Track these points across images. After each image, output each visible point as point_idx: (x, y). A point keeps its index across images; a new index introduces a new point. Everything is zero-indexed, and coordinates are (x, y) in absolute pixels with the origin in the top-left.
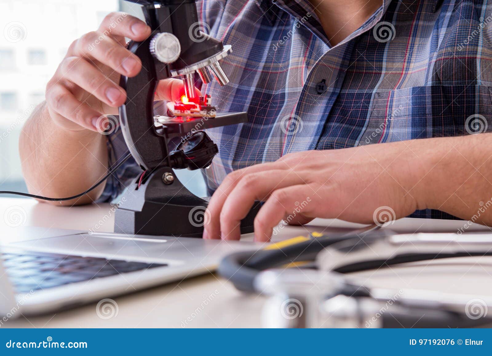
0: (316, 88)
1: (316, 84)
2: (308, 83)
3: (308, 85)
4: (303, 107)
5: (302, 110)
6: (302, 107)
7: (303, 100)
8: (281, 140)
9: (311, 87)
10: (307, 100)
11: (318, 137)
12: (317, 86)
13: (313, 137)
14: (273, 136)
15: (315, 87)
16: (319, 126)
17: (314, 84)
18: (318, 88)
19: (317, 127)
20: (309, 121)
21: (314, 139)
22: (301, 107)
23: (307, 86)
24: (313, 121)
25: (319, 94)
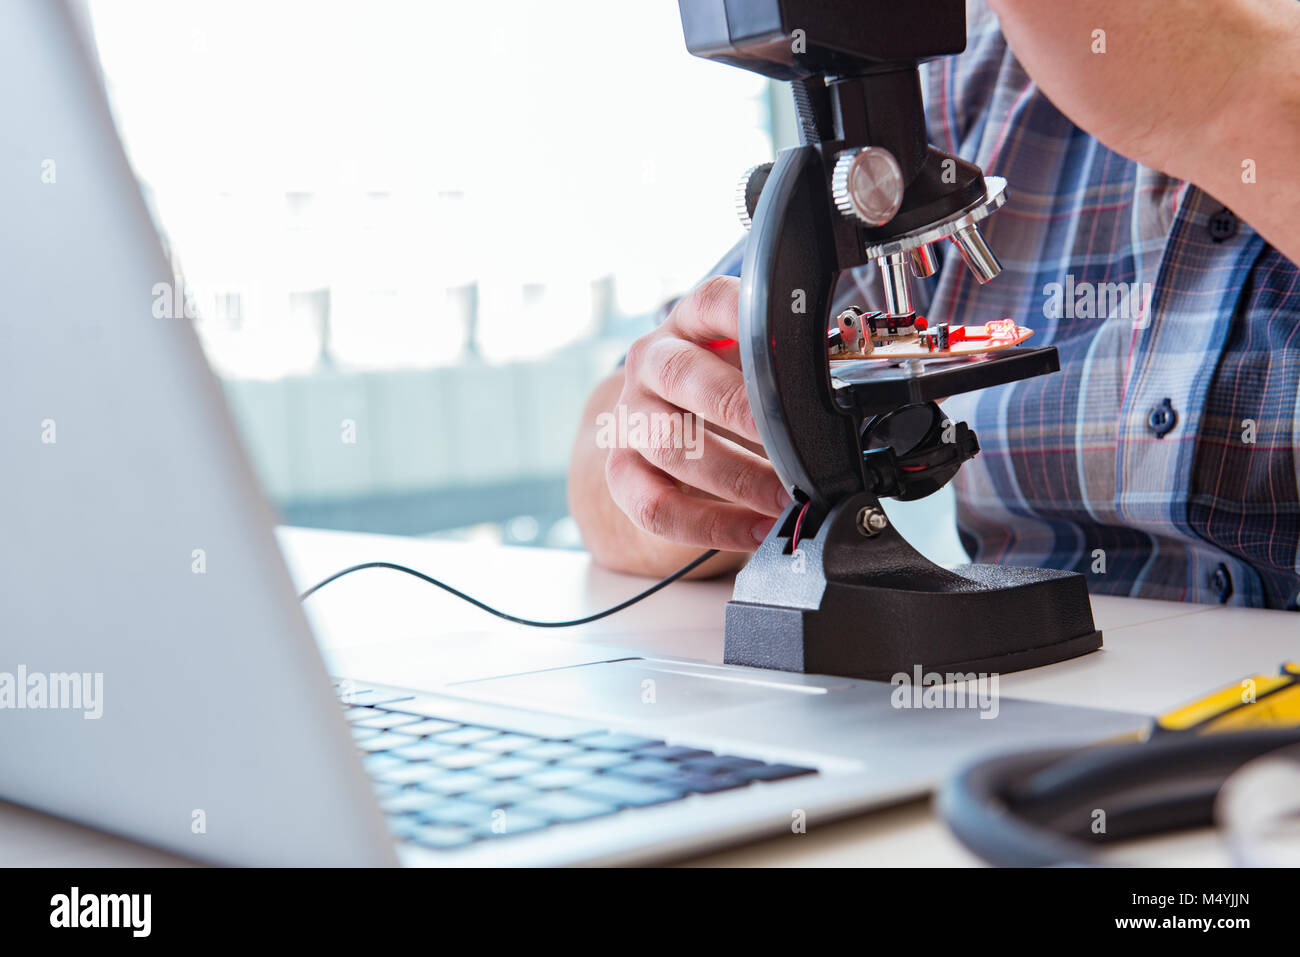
0: (1209, 228)
1: (1207, 217)
2: (1185, 214)
3: (1186, 219)
4: (1174, 276)
5: (1173, 284)
6: (1171, 277)
7: (1173, 258)
8: (1119, 365)
9: (1194, 225)
10: (1184, 258)
11: (1216, 353)
12: (1211, 221)
13: (1203, 354)
14: (1097, 356)
15: (1205, 224)
16: (1218, 323)
17: (1202, 215)
18: (1215, 225)
19: (1212, 326)
20: (1192, 311)
21: (1207, 359)
22: (1168, 277)
23: (1182, 221)
24: (1202, 311)
25: (1218, 240)
